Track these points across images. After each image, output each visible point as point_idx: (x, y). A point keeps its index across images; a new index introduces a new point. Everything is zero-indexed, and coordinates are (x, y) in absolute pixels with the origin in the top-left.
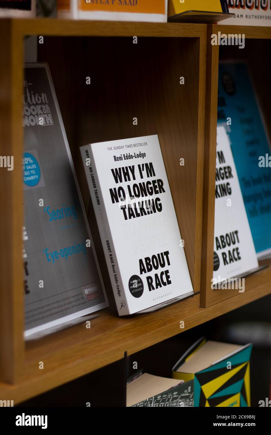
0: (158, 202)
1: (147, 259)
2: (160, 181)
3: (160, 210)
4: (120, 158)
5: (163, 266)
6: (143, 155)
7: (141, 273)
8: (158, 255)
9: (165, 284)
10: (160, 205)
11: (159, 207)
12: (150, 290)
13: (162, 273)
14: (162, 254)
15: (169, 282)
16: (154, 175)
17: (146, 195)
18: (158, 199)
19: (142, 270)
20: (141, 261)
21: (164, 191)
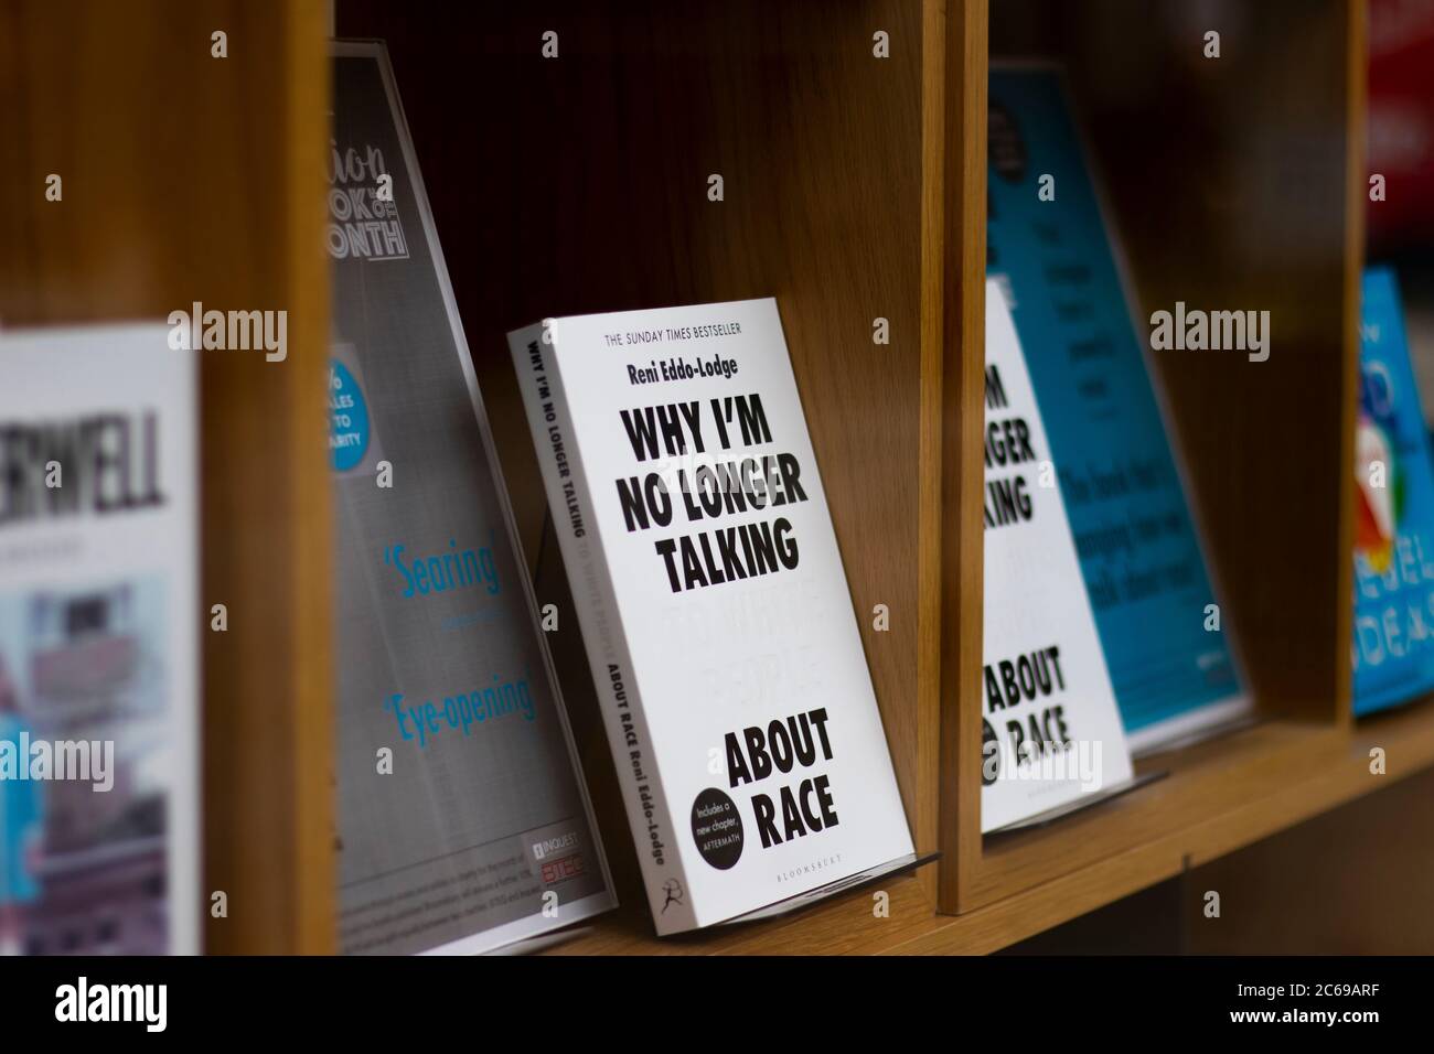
0: (785, 536)
1: (752, 733)
2: (785, 459)
3: (791, 563)
4: (650, 375)
5: (808, 759)
6: (726, 368)
7: (734, 783)
8: (791, 720)
9: (816, 826)
10: (792, 543)
11: (788, 553)
12: (766, 844)
13: (806, 787)
14: (802, 717)
15: (832, 820)
16: (769, 439)
17: (743, 508)
18: (783, 524)
19: (737, 773)
20: (731, 740)
21: (803, 497)
